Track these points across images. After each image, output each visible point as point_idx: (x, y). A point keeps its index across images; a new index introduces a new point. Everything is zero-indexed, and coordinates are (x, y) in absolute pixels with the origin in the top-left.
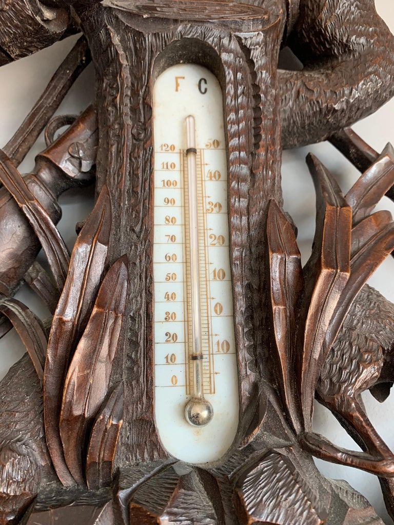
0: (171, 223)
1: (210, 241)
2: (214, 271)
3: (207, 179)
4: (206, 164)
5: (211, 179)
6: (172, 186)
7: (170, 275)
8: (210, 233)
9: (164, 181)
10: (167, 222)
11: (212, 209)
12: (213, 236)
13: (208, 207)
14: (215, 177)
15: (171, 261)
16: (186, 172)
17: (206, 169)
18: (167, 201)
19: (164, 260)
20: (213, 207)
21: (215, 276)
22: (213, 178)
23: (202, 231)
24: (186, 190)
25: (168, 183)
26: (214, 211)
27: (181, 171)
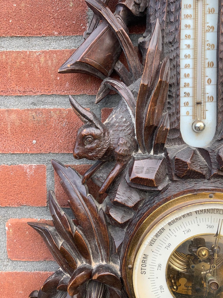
0: (188, 38)
1: (207, 47)
2: (208, 63)
3: (207, 13)
4: (208, 4)
5: (209, 13)
6: (189, 18)
7: (187, 65)
8: (207, 43)
9: (185, 15)
10: (186, 38)
11: (209, 30)
12: (209, 45)
13: (207, 28)
14: (212, 11)
15: (187, 58)
16: (196, 10)
17: (207, 7)
18: (186, 26)
19: (184, 58)
20: (210, 29)
21: (208, 65)
22: (211, 13)
23: (204, 42)
24: (196, 20)
25: (187, 16)
26: (210, 31)
27: (194, 9)
